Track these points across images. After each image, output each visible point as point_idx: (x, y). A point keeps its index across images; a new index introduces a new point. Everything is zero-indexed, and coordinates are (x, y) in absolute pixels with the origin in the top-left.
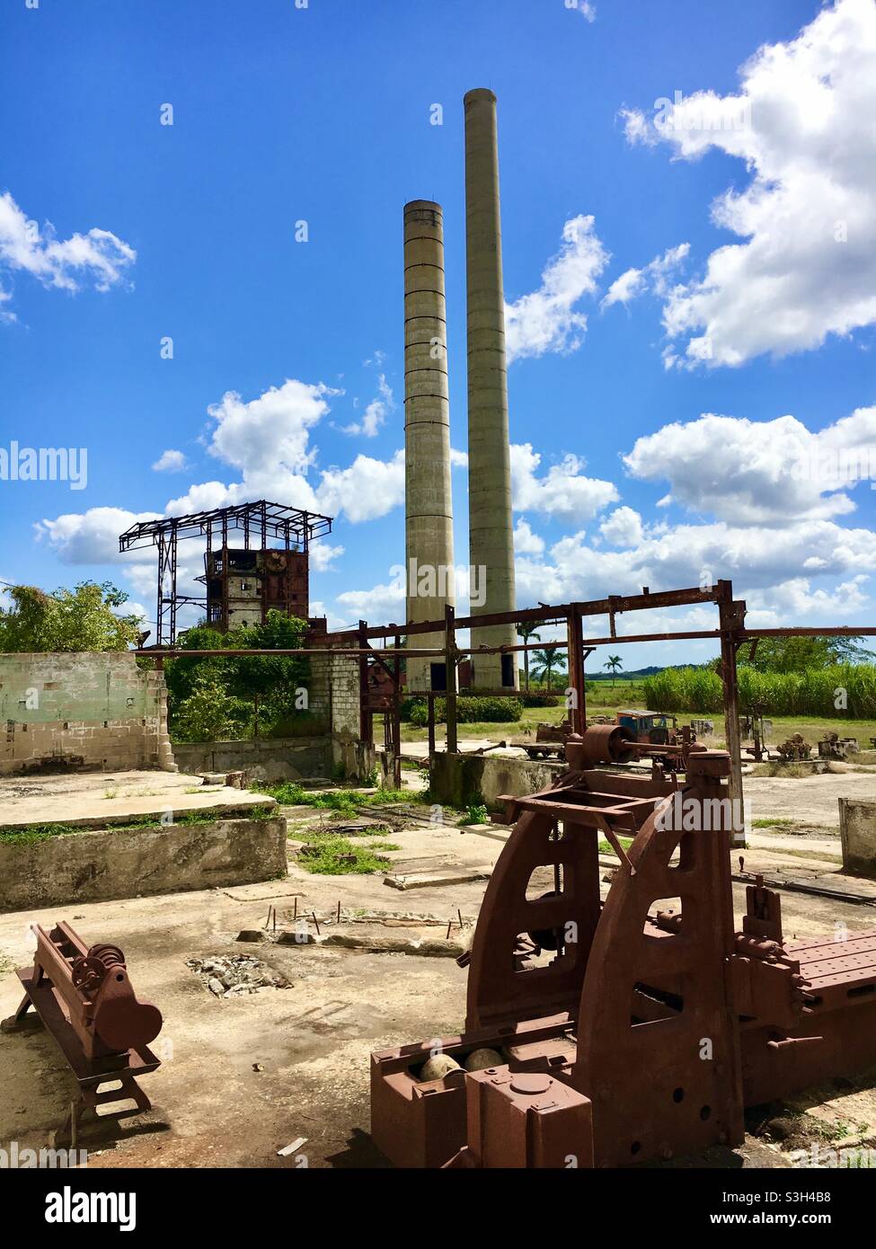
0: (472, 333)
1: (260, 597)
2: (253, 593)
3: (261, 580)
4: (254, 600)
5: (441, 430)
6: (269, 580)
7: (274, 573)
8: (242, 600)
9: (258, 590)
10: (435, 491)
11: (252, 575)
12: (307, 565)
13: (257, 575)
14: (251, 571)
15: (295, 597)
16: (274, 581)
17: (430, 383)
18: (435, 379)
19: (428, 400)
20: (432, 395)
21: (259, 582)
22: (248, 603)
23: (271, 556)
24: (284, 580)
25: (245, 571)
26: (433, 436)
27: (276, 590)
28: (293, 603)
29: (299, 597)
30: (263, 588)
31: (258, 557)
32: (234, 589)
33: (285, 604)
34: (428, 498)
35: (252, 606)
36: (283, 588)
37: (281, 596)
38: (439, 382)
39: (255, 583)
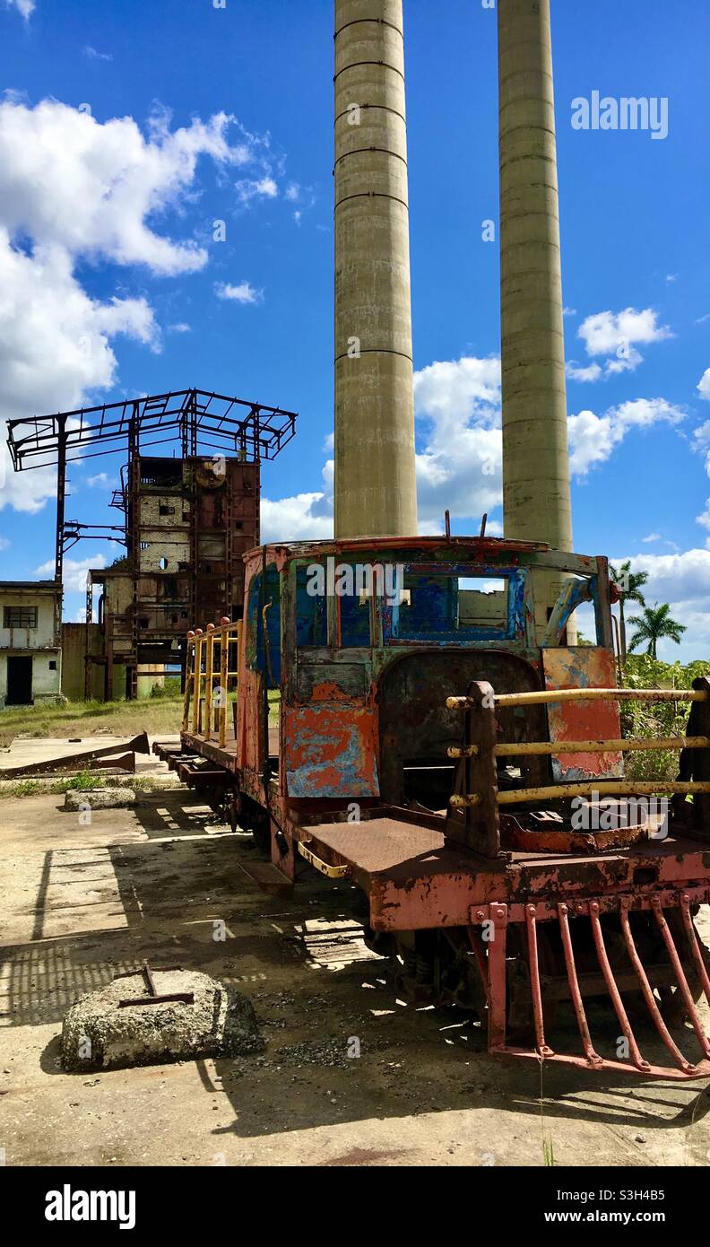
0: (506, 136)
1: (187, 525)
2: (177, 519)
3: (188, 500)
4: (178, 529)
5: (388, 208)
6: (200, 502)
7: (208, 491)
8: (161, 529)
9: (184, 514)
10: (376, 309)
11: (174, 494)
12: (258, 480)
13: (184, 494)
14: (173, 489)
15: (239, 526)
16: (208, 502)
17: (369, 129)
18: (378, 121)
19: (365, 158)
20: (373, 149)
21: (187, 504)
22: (169, 533)
23: (203, 467)
24: (224, 502)
25: (165, 489)
26: (374, 218)
27: (211, 516)
28: (238, 534)
29: (245, 525)
30: (193, 511)
31: (185, 468)
32: (148, 514)
33: (224, 534)
34: (363, 322)
35: (175, 537)
36: (222, 512)
37: (218, 524)
38: (385, 128)
39: (179, 505)
